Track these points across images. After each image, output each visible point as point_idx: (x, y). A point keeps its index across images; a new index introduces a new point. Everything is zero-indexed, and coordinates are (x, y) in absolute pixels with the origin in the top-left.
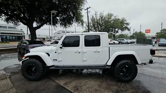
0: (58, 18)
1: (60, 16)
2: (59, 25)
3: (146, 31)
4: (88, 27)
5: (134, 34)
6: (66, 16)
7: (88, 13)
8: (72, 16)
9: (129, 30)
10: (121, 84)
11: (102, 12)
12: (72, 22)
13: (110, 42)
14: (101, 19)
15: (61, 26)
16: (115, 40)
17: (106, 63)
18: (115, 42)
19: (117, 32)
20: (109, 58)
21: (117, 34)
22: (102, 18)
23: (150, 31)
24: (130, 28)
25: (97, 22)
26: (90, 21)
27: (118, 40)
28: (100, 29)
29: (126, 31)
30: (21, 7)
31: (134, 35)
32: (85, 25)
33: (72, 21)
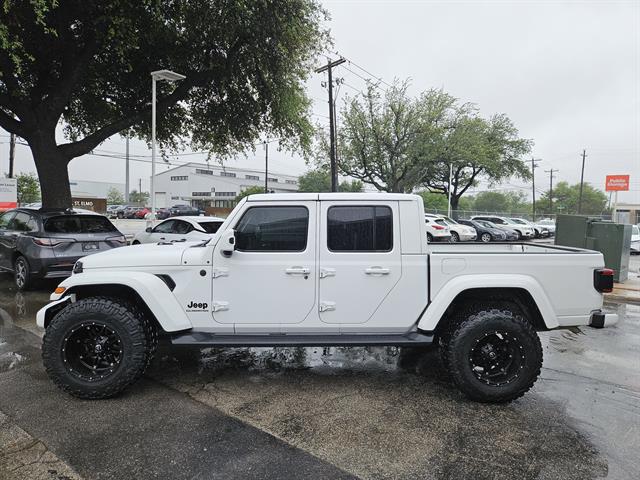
0: (183, 104)
1: (194, 94)
2: (189, 140)
3: (608, 181)
4: (332, 154)
5: (551, 194)
6: (225, 98)
7: (331, 86)
8: (256, 97)
9: (526, 174)
10: (477, 409)
11: (399, 87)
12: (252, 126)
13: (437, 228)
14: (394, 118)
15: (199, 143)
16: (461, 223)
17: (417, 323)
18: (460, 229)
19: (471, 182)
20: (429, 302)
21: (471, 192)
22: (398, 114)
23: (628, 182)
24: (534, 166)
25: (376, 134)
26: (340, 125)
27: (476, 223)
28: (389, 166)
29: (513, 177)
30: (10, 49)
31: (554, 200)
32: (315, 143)
33: (256, 124)
